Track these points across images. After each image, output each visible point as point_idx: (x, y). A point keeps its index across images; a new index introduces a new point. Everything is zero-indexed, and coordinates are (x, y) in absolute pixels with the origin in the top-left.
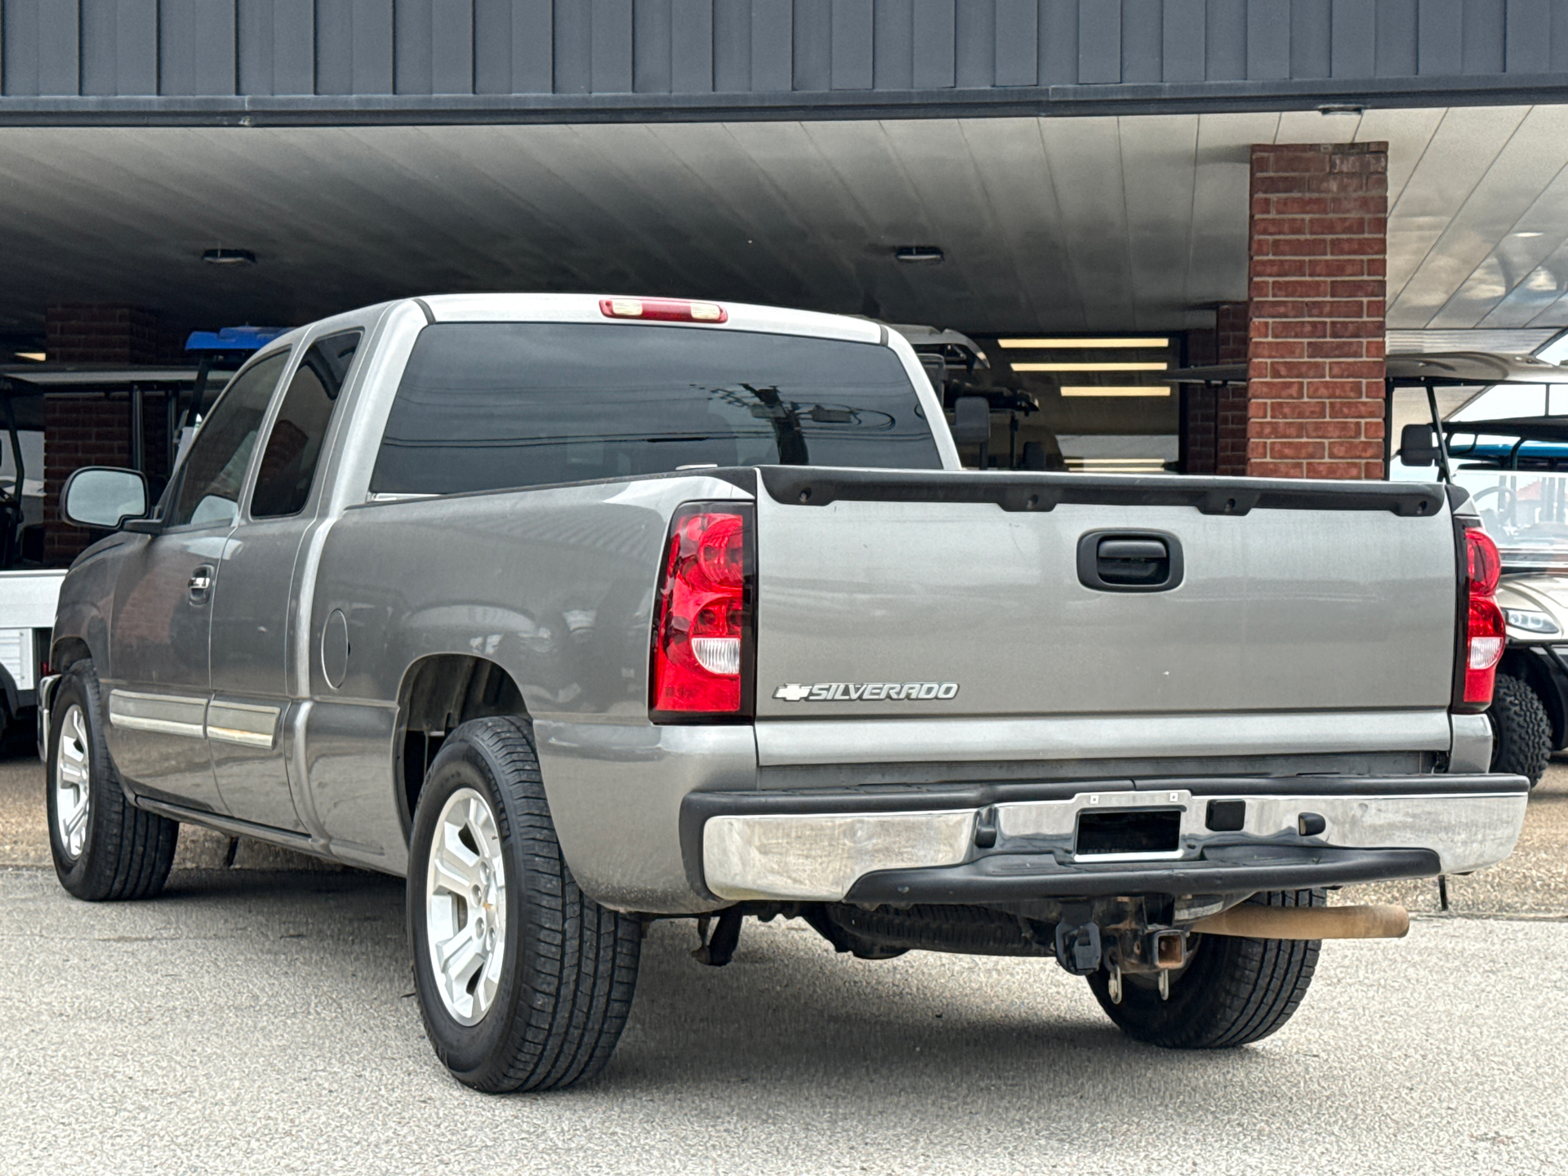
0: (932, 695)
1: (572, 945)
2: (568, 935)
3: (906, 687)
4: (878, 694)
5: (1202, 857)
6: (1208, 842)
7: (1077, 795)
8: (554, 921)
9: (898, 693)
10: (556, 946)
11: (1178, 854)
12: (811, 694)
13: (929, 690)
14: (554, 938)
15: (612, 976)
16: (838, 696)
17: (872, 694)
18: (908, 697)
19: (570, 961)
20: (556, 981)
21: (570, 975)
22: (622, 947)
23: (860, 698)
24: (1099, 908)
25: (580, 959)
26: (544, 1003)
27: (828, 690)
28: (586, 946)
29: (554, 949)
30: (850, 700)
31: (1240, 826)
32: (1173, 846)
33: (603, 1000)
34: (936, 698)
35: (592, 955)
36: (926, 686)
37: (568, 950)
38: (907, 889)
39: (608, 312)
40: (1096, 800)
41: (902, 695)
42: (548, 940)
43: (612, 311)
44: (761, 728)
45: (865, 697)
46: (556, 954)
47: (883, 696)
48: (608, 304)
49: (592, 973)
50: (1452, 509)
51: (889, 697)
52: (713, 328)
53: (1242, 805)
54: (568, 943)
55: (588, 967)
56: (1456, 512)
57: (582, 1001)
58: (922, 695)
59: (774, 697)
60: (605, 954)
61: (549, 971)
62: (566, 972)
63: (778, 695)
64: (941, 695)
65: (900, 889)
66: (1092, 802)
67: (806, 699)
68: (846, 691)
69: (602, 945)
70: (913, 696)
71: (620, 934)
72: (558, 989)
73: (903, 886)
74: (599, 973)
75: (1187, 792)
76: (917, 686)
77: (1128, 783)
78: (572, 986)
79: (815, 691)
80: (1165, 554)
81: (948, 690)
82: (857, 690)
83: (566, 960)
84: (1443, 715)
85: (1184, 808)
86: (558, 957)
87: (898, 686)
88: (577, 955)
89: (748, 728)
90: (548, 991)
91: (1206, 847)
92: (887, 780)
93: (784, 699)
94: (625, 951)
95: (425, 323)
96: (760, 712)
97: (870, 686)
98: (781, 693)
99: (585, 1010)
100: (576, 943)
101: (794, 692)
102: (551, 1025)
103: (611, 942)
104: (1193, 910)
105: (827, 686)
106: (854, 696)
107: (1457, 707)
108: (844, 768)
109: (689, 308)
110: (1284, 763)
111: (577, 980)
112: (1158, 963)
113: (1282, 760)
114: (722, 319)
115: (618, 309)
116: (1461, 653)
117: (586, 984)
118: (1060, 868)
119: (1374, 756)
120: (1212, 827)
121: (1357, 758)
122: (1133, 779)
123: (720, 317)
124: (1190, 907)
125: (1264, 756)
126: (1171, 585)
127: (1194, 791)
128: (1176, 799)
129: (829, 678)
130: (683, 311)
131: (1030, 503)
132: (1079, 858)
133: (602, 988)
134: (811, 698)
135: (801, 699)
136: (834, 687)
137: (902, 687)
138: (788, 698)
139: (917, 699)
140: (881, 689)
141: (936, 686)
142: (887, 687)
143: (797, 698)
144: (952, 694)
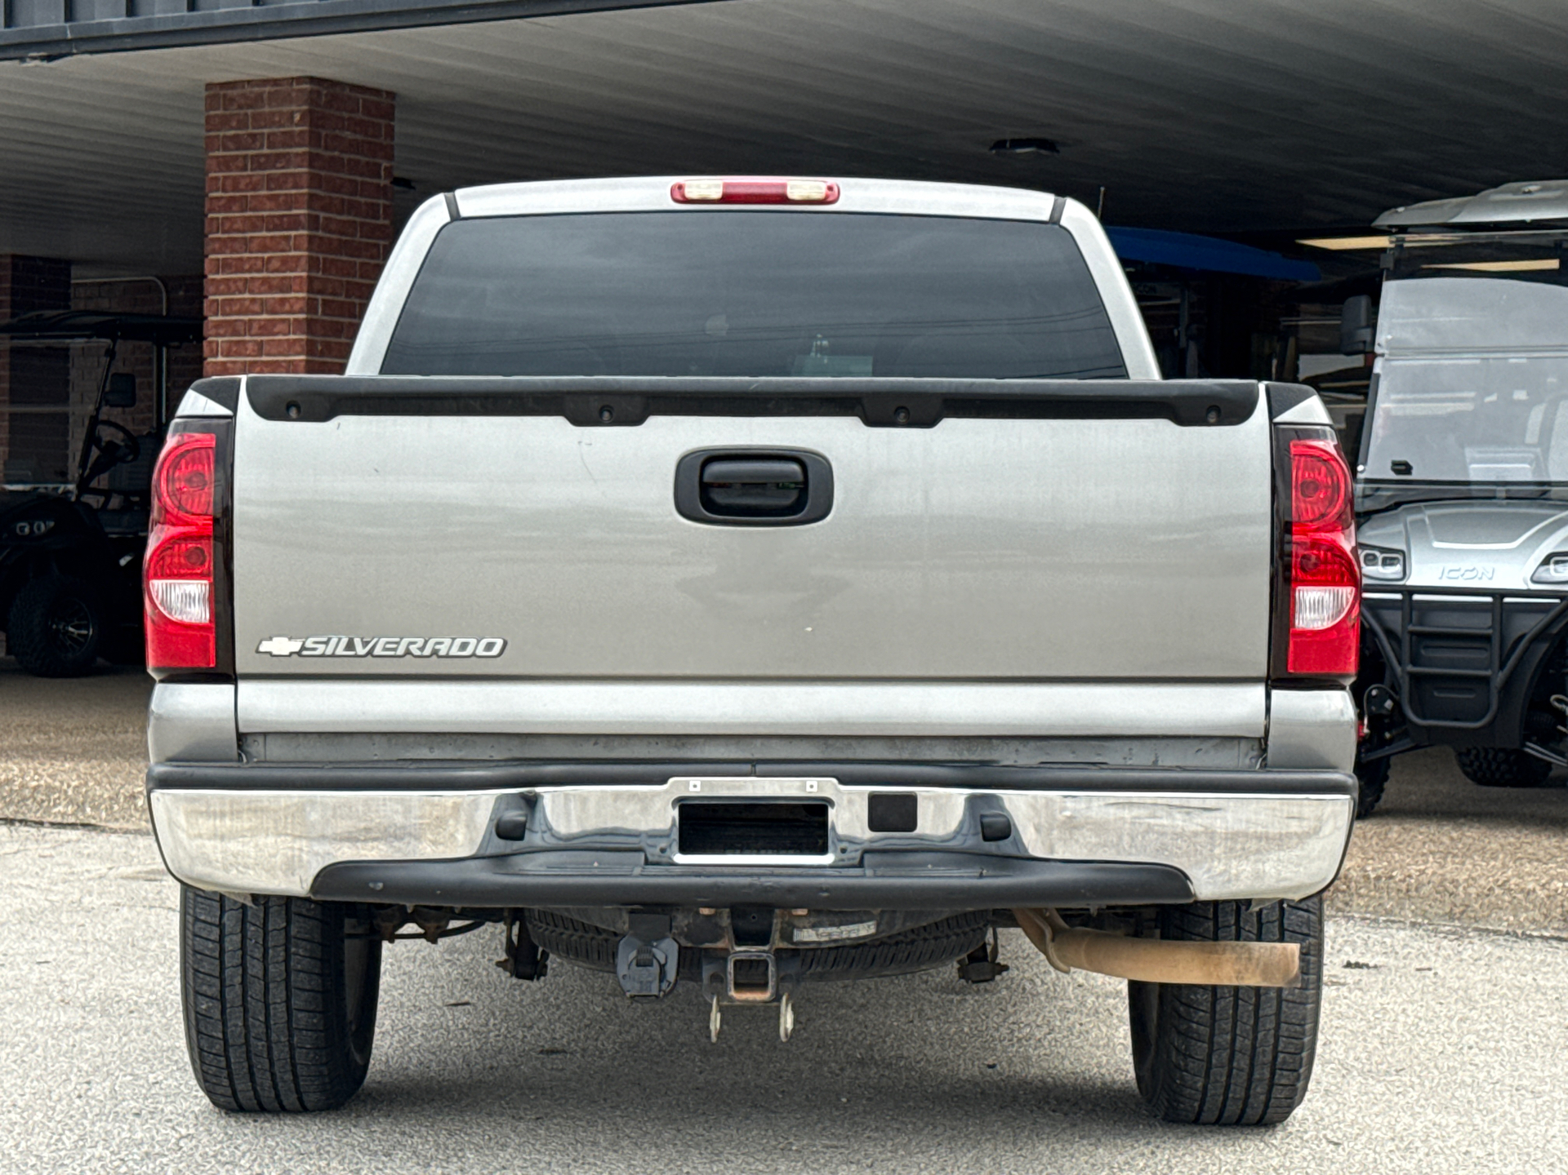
0: (468, 652)
1: (232, 942)
2: (227, 930)
3: (431, 642)
4: (394, 650)
5: (861, 865)
6: (867, 846)
7: (671, 780)
8: (209, 914)
9: (422, 649)
10: (213, 941)
11: (828, 859)
12: (303, 648)
13: (464, 646)
14: (210, 932)
15: (287, 980)
16: (340, 651)
17: (385, 649)
18: (435, 652)
19: (232, 960)
20: (217, 982)
21: (233, 976)
22: (297, 946)
23: (370, 653)
24: (682, 921)
25: (243, 957)
26: (209, 1007)
27: (327, 643)
28: (250, 944)
29: (211, 945)
30: (356, 656)
31: (911, 824)
32: (823, 850)
33: (282, 1008)
34: (474, 655)
35: (258, 954)
36: (458, 642)
37: (228, 946)
38: (380, 885)
39: (679, 197)
40: (696, 787)
41: (427, 652)
42: (204, 934)
43: (683, 196)
44: (243, 686)
45: (377, 651)
46: (212, 950)
47: (400, 651)
48: (680, 187)
49: (261, 974)
50: (1271, 416)
51: (408, 652)
52: (818, 208)
53: (912, 800)
54: (227, 939)
55: (255, 968)
56: (1277, 420)
57: (257, 1007)
58: (454, 651)
59: (257, 651)
60: (277, 954)
61: (206, 971)
62: (227, 972)
63: (262, 649)
64: (480, 652)
65: (371, 885)
66: (691, 789)
67: (299, 653)
68: (350, 646)
69: (270, 944)
70: (442, 653)
71: (294, 931)
72: (222, 992)
73: (376, 881)
74: (270, 976)
75: (834, 780)
76: (447, 641)
77: (747, 768)
78: (238, 989)
79: (309, 644)
80: (801, 478)
81: (490, 646)
82: (365, 644)
83: (226, 959)
84: (1259, 690)
85: (830, 802)
86: (217, 954)
87: (421, 641)
88: (240, 953)
89: (230, 688)
90: (209, 993)
91: (866, 851)
92: (437, 754)
93: (270, 653)
94: (301, 952)
95: (448, 219)
96: (241, 668)
97: (383, 640)
98: (265, 646)
99: (262, 1018)
100: (237, 938)
101: (281, 646)
102: (224, 1033)
103: (283, 941)
104: (821, 930)
105: (325, 639)
106: (361, 651)
107: (1278, 679)
108: (377, 739)
109: (784, 186)
110: (1021, 748)
111: (243, 983)
112: (733, 993)
113: (1015, 744)
114: (830, 199)
115: (691, 193)
116: (1281, 607)
117: (256, 988)
118: (651, 869)
119: (1164, 742)
120: (873, 826)
121: (1136, 744)
122: (754, 762)
123: (827, 196)
124: (814, 926)
125: (989, 738)
126: (812, 516)
127: (845, 780)
128: (815, 789)
129: (327, 630)
130: (774, 191)
131: (606, 415)
132: (680, 858)
133: (278, 994)
134: (305, 653)
135: (291, 654)
136: (334, 640)
137: (426, 642)
138: (275, 652)
139: (447, 656)
140: (398, 643)
141: (473, 641)
142: (405, 641)
143: (287, 653)
144: (495, 651)
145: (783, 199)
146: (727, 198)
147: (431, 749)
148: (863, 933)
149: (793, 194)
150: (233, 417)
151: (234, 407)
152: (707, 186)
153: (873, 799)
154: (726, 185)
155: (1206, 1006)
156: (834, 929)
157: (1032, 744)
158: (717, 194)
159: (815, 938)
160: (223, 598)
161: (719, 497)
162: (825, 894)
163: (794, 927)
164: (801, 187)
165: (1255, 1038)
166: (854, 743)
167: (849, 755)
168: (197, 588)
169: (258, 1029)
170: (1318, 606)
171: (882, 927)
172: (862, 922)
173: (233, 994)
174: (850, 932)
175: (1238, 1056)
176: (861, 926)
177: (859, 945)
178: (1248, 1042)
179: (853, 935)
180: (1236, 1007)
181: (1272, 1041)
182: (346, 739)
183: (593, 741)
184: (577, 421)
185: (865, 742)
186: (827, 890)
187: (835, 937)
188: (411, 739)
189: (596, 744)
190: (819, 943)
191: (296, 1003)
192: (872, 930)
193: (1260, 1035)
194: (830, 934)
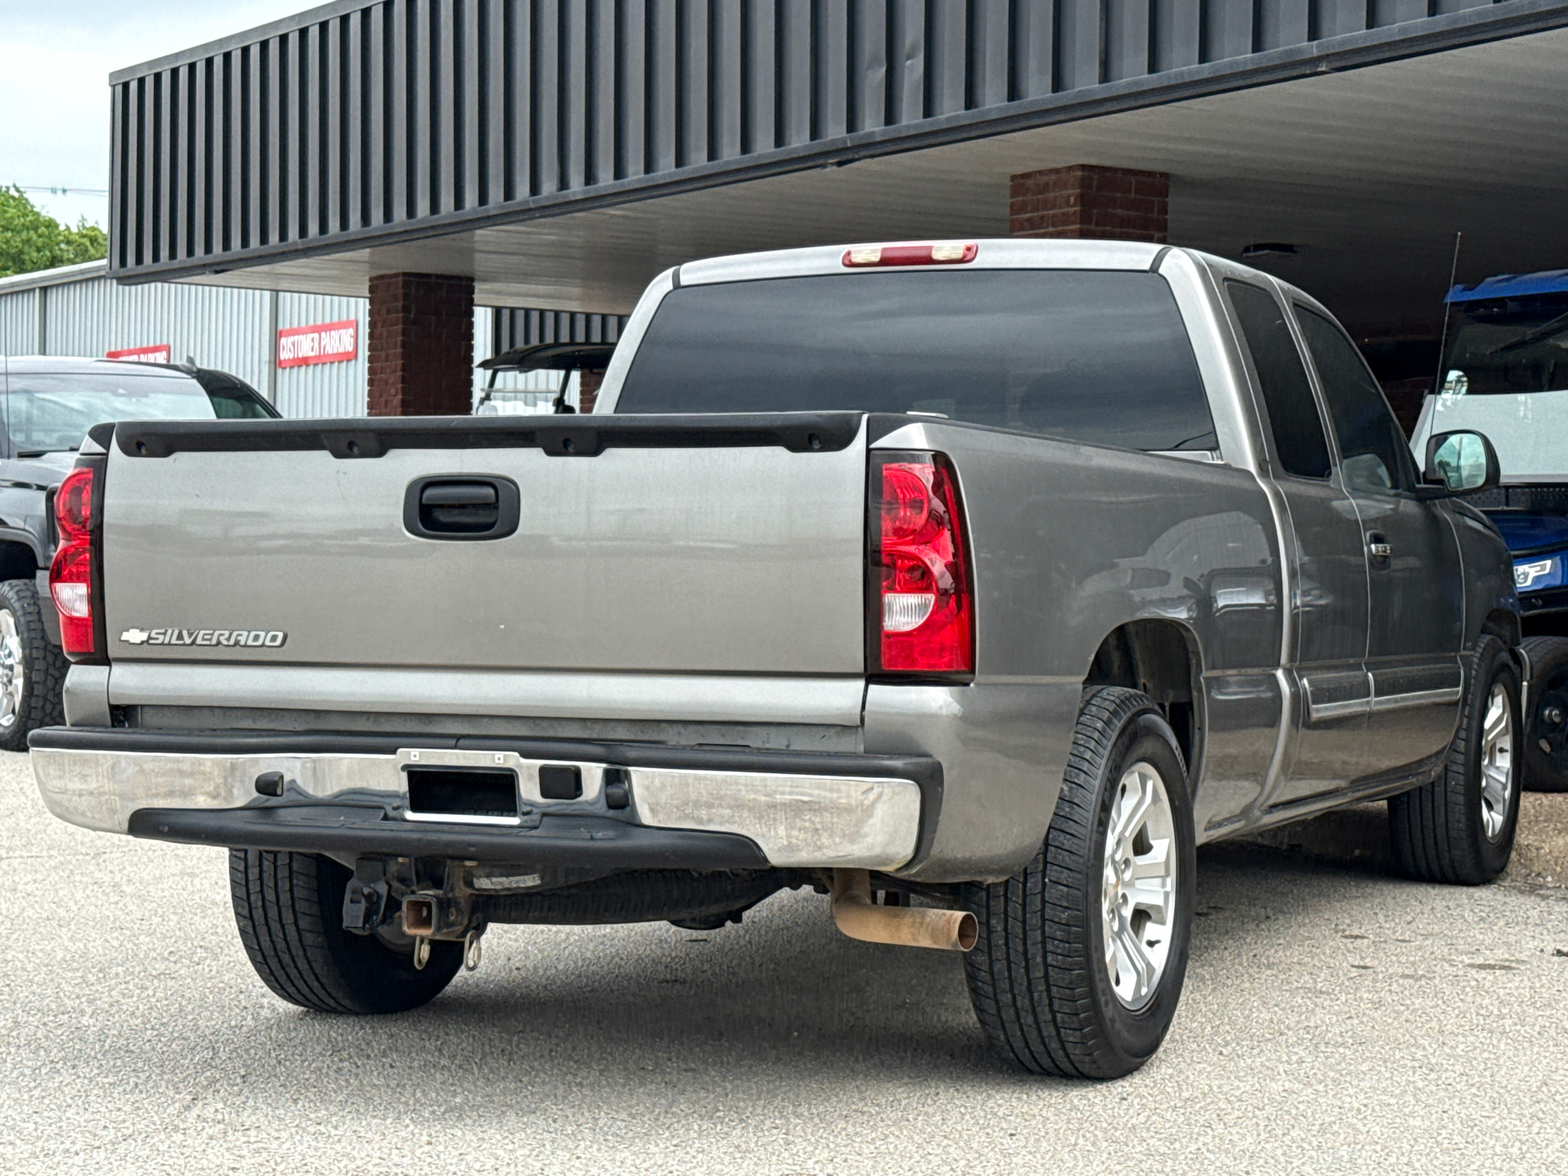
0: (259, 643)
1: (254, 873)
2: (249, 864)
3: (235, 633)
4: (210, 640)
5: (539, 826)
6: (547, 810)
7: (399, 751)
9: (228, 639)
11: (517, 820)
12: (149, 638)
13: (256, 638)
14: (239, 864)
15: (293, 905)
16: (174, 641)
17: (203, 639)
18: (237, 643)
19: (254, 887)
20: (246, 905)
21: (256, 900)
22: (297, 878)
23: (193, 643)
25: (262, 886)
27: (165, 634)
28: (265, 875)
29: (240, 875)
30: (184, 645)
31: (578, 792)
32: (512, 812)
33: (294, 928)
34: (263, 645)
35: (272, 884)
36: (253, 634)
37: (251, 877)
38: (168, 828)
39: (847, 262)
40: (416, 756)
41: (232, 642)
43: (851, 261)
44: (117, 669)
45: (199, 641)
46: (241, 879)
47: (214, 642)
48: (849, 253)
49: (275, 900)
50: (868, 442)
51: (219, 643)
53: (577, 773)
54: (250, 871)
55: (270, 896)
56: (873, 446)
57: (275, 926)
58: (250, 642)
59: (121, 640)
60: (284, 885)
62: (252, 897)
63: (123, 638)
64: (268, 643)
66: (413, 758)
67: (147, 641)
68: (180, 637)
69: (279, 876)
70: (242, 643)
71: (295, 867)
72: (251, 913)
73: (164, 824)
74: (281, 902)
75: (517, 754)
76: (245, 633)
77: (452, 742)
78: (261, 911)
79: (153, 635)
80: (495, 499)
81: (274, 638)
82: (190, 635)
83: (250, 887)
84: (861, 684)
85: (517, 773)
87: (227, 633)
89: (106, 669)
91: (542, 815)
93: (128, 642)
94: (301, 883)
95: (671, 287)
96: (111, 654)
97: (202, 632)
98: (125, 636)
99: (281, 935)
100: (257, 871)
101: (135, 636)
103: (287, 874)
104: (494, 880)
105: (163, 631)
106: (188, 641)
107: (874, 676)
108: (216, 712)
109: (930, 248)
110: (682, 730)
111: (264, 906)
112: (405, 929)
113: (679, 728)
114: (968, 258)
115: (856, 258)
116: (873, 611)
117: (273, 913)
118: (389, 824)
119: (795, 729)
120: (544, 794)
121: (773, 731)
122: (459, 737)
123: (964, 256)
124: (488, 876)
125: (659, 721)
126: (501, 532)
127: (526, 755)
128: (502, 761)
129: (165, 625)
130: (923, 253)
131: (356, 450)
132: (410, 815)
133: (288, 918)
134: (151, 642)
135: (142, 643)
136: (170, 632)
137: (231, 635)
138: (132, 641)
139: (245, 646)
140: (212, 635)
141: (262, 634)
142: (217, 633)
143: (138, 641)
144: (278, 642)
145: (929, 260)
146: (884, 262)
147: (254, 721)
148: (530, 883)
149: (937, 256)
150: (106, 455)
151: (107, 447)
152: (867, 252)
153: (543, 771)
154: (884, 250)
155: (985, 967)
156: (504, 879)
157: (692, 728)
158: (876, 258)
159: (490, 886)
160: (97, 599)
161: (443, 517)
162: (473, 849)
163: (473, 876)
164: (945, 249)
165: (1032, 999)
166: (555, 723)
167: (551, 733)
168: (82, 589)
169: (281, 945)
170: (906, 610)
171: (547, 879)
172: (526, 874)
173: (258, 914)
174: (517, 882)
175: (1023, 1014)
176: (526, 877)
177: (529, 894)
178: (1027, 1001)
179: (522, 885)
180: (1009, 969)
181: (1047, 1002)
182: (195, 711)
183: (365, 717)
184: (338, 454)
185: (565, 723)
186: (473, 846)
187: (507, 886)
188: (240, 713)
189: (368, 719)
190: (496, 890)
191: (302, 924)
192: (538, 882)
193: (1036, 995)
194: (501, 883)
